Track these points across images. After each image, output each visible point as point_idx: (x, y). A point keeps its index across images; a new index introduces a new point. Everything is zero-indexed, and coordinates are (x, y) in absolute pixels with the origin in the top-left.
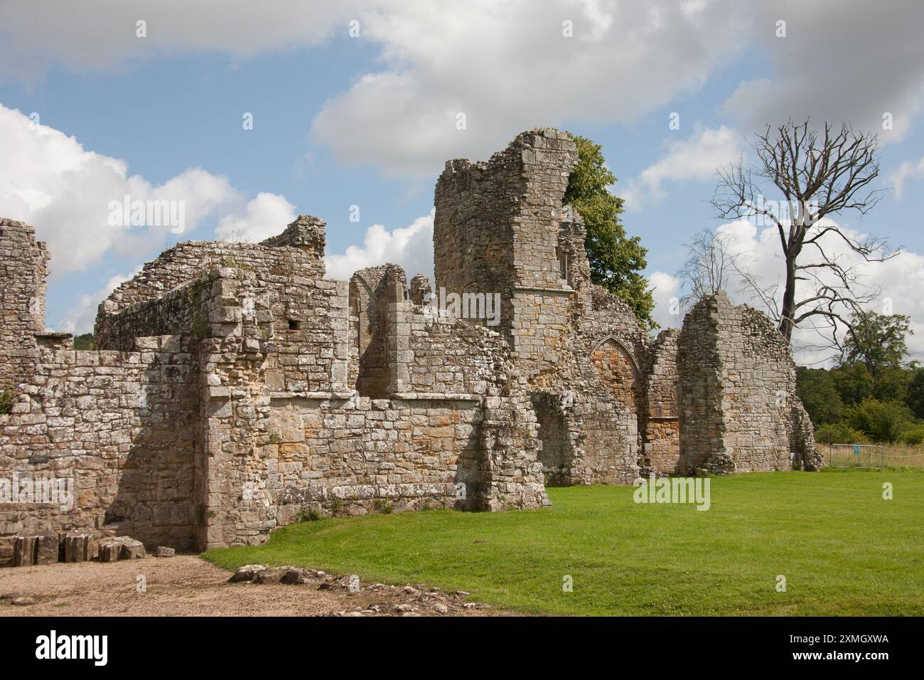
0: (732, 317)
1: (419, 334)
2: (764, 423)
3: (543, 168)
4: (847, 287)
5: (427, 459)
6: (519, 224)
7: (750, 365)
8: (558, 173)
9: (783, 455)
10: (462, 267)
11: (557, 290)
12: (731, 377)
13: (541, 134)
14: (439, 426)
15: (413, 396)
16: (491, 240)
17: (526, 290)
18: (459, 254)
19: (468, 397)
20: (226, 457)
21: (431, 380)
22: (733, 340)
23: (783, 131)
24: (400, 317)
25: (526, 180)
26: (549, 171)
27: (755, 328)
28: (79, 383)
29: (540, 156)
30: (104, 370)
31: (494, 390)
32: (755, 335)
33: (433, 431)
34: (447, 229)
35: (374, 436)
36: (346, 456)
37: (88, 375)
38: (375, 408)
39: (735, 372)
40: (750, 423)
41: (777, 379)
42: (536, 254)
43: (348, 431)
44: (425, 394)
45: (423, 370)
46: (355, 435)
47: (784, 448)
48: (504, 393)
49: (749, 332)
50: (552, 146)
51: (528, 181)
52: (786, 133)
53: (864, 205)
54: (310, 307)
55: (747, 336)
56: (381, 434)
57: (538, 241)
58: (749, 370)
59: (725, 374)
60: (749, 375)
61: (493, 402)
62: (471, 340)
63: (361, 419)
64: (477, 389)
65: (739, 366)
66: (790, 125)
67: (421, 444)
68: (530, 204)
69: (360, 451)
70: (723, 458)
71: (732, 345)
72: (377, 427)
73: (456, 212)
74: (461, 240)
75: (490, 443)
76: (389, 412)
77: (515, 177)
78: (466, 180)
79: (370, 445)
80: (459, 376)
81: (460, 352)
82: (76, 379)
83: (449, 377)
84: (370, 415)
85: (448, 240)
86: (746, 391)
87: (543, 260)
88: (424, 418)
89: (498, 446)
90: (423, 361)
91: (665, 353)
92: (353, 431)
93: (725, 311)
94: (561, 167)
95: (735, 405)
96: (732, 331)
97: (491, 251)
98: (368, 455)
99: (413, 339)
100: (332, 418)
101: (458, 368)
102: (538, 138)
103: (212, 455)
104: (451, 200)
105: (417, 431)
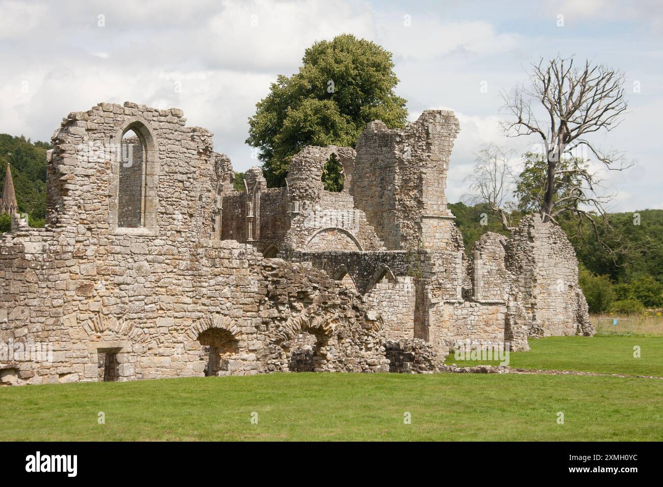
0: (542, 232)
1: (486, 274)
2: (559, 304)
3: (440, 136)
4: (592, 189)
5: (487, 328)
6: (425, 174)
7: (552, 264)
8: (448, 138)
9: (570, 325)
10: (381, 197)
11: (446, 217)
12: (540, 273)
13: (440, 113)
14: (492, 314)
15: (484, 301)
16: (406, 183)
17: (429, 217)
18: (379, 189)
19: (503, 302)
20: (435, 327)
21: (489, 294)
22: (543, 247)
23: (554, 65)
24: (479, 267)
25: (431, 144)
26: (443, 138)
27: (555, 239)
28: (383, 296)
29: (439, 128)
30: (389, 291)
31: (511, 299)
32: (555, 243)
33: (490, 317)
34: (368, 170)
35: (470, 318)
36: (461, 327)
37: (385, 294)
38: (471, 307)
39: (543, 269)
40: (550, 304)
41: (568, 274)
42: (434, 193)
43: (462, 316)
44: (488, 300)
45: (487, 290)
46: (464, 318)
47: (570, 321)
48: (515, 300)
49: (552, 241)
50: (446, 120)
51: (431, 145)
52: (555, 65)
53: (610, 124)
54: (450, 264)
55: (551, 244)
56: (472, 317)
57: (436, 184)
58: (551, 268)
59: (537, 270)
60: (551, 271)
61: (512, 304)
62: (503, 276)
63: (466, 311)
64: (505, 298)
65: (545, 265)
66: (559, 58)
67: (486, 322)
68: (432, 160)
69: (466, 325)
70: (537, 327)
71: (542, 250)
72: (472, 314)
73: (377, 160)
74: (382, 179)
75: (512, 322)
76: (475, 308)
77: (423, 142)
78: (388, 140)
79: (469, 322)
80: (499, 292)
81: (499, 281)
82: (382, 295)
83: (495, 293)
84: (470, 309)
85: (368, 177)
86: (549, 282)
87: (438, 197)
88: (486, 311)
89: (516, 323)
90: (486, 286)
91: (486, 251)
92: (464, 316)
93: (539, 228)
94: (450, 134)
95: (543, 291)
96: (543, 241)
97: (405, 190)
98: (469, 326)
99: (483, 277)
100: (457, 311)
101: (498, 288)
102: (438, 115)
103: (430, 326)
104: (372, 151)
105: (484, 317)
